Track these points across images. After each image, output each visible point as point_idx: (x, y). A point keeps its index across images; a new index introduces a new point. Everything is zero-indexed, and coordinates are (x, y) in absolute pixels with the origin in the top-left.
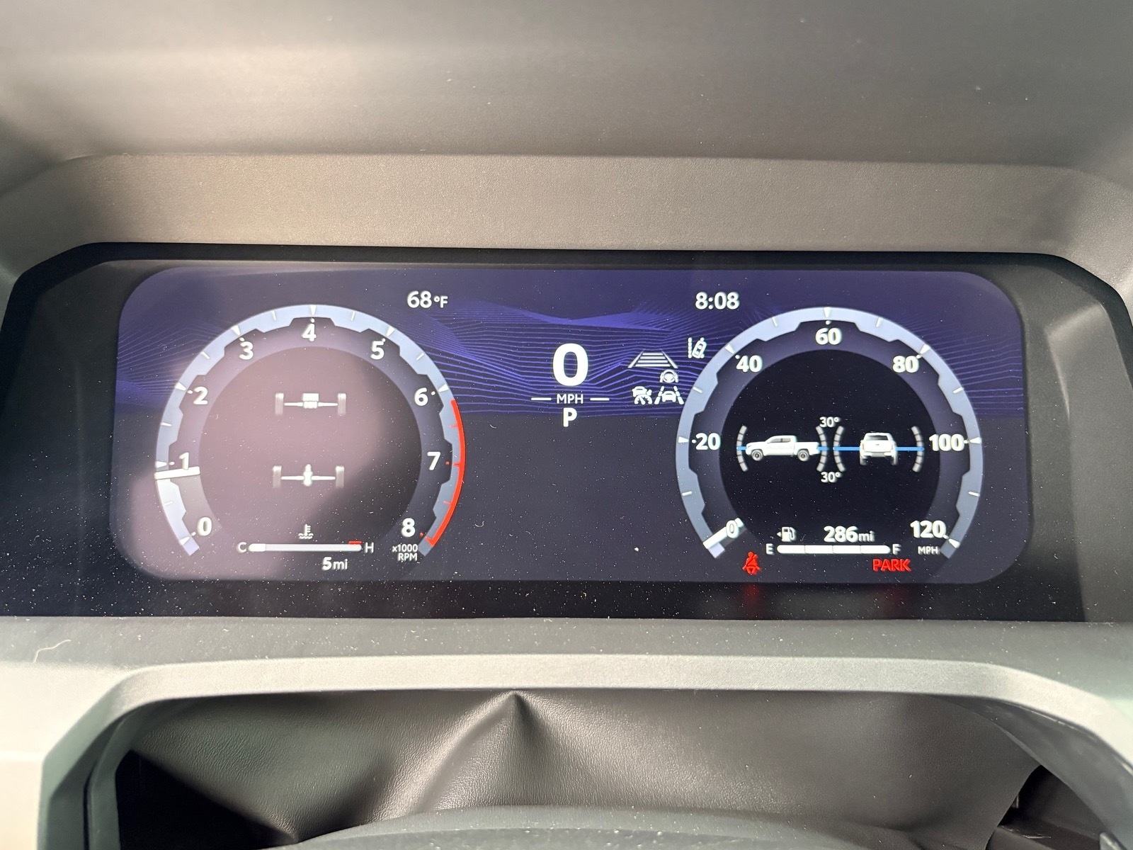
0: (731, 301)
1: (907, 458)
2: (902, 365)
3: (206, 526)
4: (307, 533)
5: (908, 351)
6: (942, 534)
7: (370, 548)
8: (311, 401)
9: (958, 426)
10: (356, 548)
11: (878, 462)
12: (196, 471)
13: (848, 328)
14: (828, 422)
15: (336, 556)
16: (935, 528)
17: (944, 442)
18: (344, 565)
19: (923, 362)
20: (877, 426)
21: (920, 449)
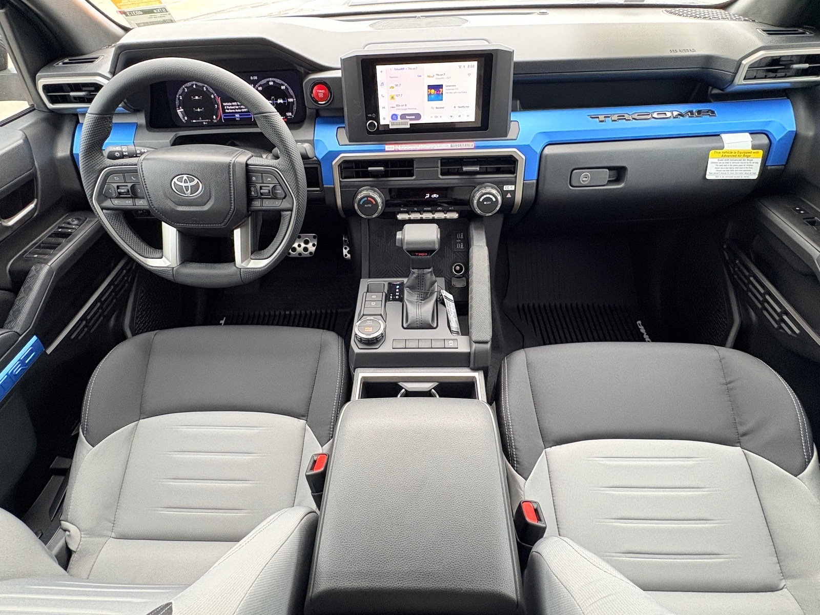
0: (256, 78)
1: (285, 103)
2: (283, 87)
3: (186, 118)
4: (200, 119)
5: (283, 85)
6: (291, 115)
7: (210, 120)
8: (197, 98)
9: (292, 97)
10: (207, 120)
11: (280, 103)
12: (183, 110)
13: (274, 82)
14: (273, 97)
15: (205, 122)
16: (290, 114)
17: (291, 100)
18: (206, 123)
19: (286, 87)
20: (280, 98)
21: (286, 101)
